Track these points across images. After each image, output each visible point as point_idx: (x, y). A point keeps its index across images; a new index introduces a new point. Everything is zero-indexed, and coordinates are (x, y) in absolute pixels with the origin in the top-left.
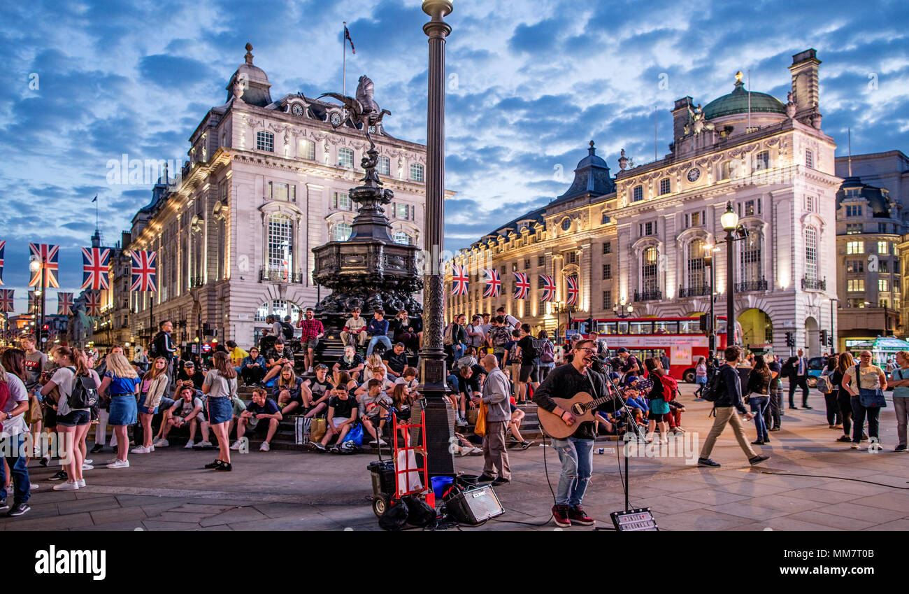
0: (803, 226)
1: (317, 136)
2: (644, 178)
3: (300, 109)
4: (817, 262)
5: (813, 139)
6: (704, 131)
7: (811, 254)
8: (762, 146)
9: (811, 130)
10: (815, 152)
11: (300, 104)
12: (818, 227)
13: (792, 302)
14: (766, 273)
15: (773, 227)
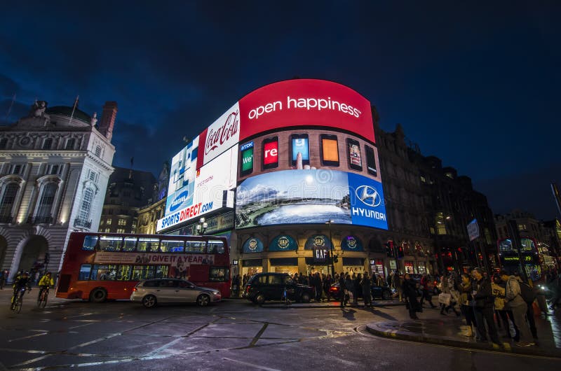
0: (84, 187)
4: (89, 211)
5: (103, 143)
7: (86, 205)
8: (72, 135)
9: (102, 137)
10: (103, 150)
12: (94, 190)
14: (53, 212)
15: (65, 183)
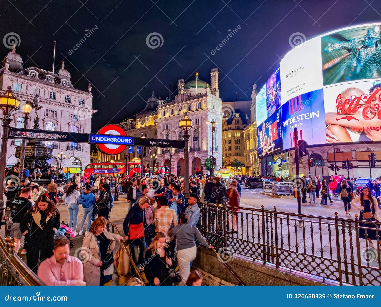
0: (210, 129)
1: (41, 86)
2: (166, 108)
3: (34, 74)
5: (214, 99)
6: (183, 93)
8: (199, 101)
10: (215, 104)
11: (34, 73)
13: (206, 156)
14: (200, 145)
15: (202, 129)
